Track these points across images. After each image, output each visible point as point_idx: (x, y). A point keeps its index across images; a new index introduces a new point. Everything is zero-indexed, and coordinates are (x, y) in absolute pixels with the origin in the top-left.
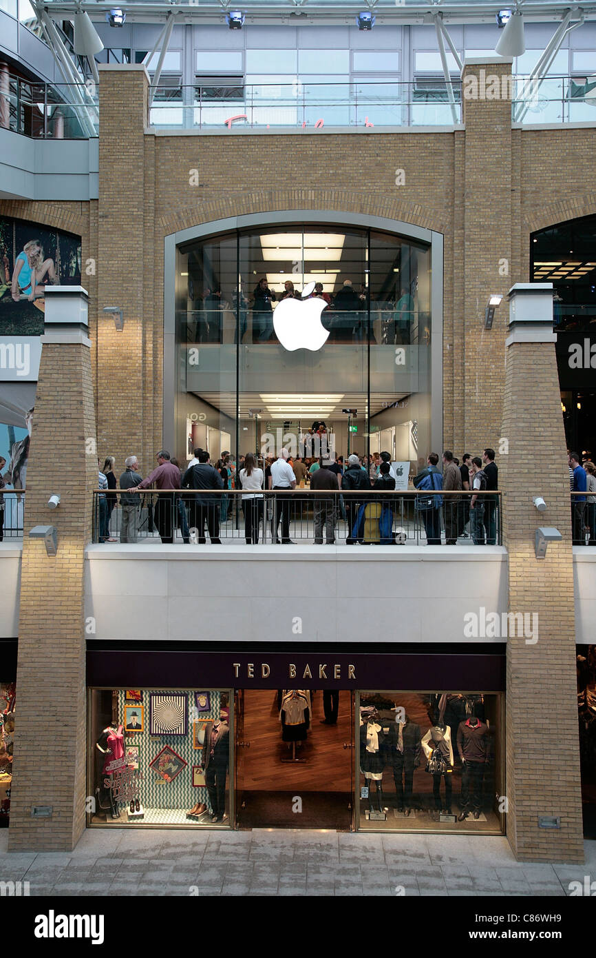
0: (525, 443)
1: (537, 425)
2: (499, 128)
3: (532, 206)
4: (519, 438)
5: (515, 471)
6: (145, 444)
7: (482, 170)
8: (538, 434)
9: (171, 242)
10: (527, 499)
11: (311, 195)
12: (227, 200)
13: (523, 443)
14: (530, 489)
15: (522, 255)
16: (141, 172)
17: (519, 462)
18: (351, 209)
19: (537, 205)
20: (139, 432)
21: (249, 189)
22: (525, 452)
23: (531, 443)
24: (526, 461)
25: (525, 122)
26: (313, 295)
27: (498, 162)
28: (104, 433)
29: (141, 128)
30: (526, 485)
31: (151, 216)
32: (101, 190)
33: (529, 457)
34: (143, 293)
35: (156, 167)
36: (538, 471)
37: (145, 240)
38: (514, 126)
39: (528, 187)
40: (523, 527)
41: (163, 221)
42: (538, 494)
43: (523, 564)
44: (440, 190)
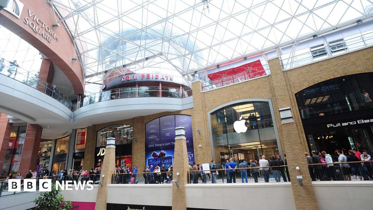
0: (291, 151)
1: (293, 146)
2: (279, 72)
3: (293, 87)
4: (288, 150)
5: (289, 159)
6: (208, 159)
7: (277, 82)
8: (293, 148)
9: (209, 114)
10: (293, 167)
11: (237, 97)
12: (219, 102)
13: (290, 151)
14: (294, 164)
15: (294, 100)
16: (201, 100)
17: (289, 157)
18: (247, 98)
19: (295, 87)
20: (206, 156)
21: (224, 99)
22: (291, 154)
23: (292, 151)
24: (291, 156)
25: (287, 69)
26: (242, 119)
27: (281, 79)
28: (199, 157)
29: (200, 92)
30: (293, 163)
31: (204, 109)
32: (194, 105)
33: (292, 155)
34: (204, 125)
35: (204, 98)
36: (296, 159)
37: (203, 114)
38: (283, 70)
39: (291, 83)
40: (294, 176)
41: (207, 109)
42: (297, 166)
43: (297, 187)
44: (268, 89)
